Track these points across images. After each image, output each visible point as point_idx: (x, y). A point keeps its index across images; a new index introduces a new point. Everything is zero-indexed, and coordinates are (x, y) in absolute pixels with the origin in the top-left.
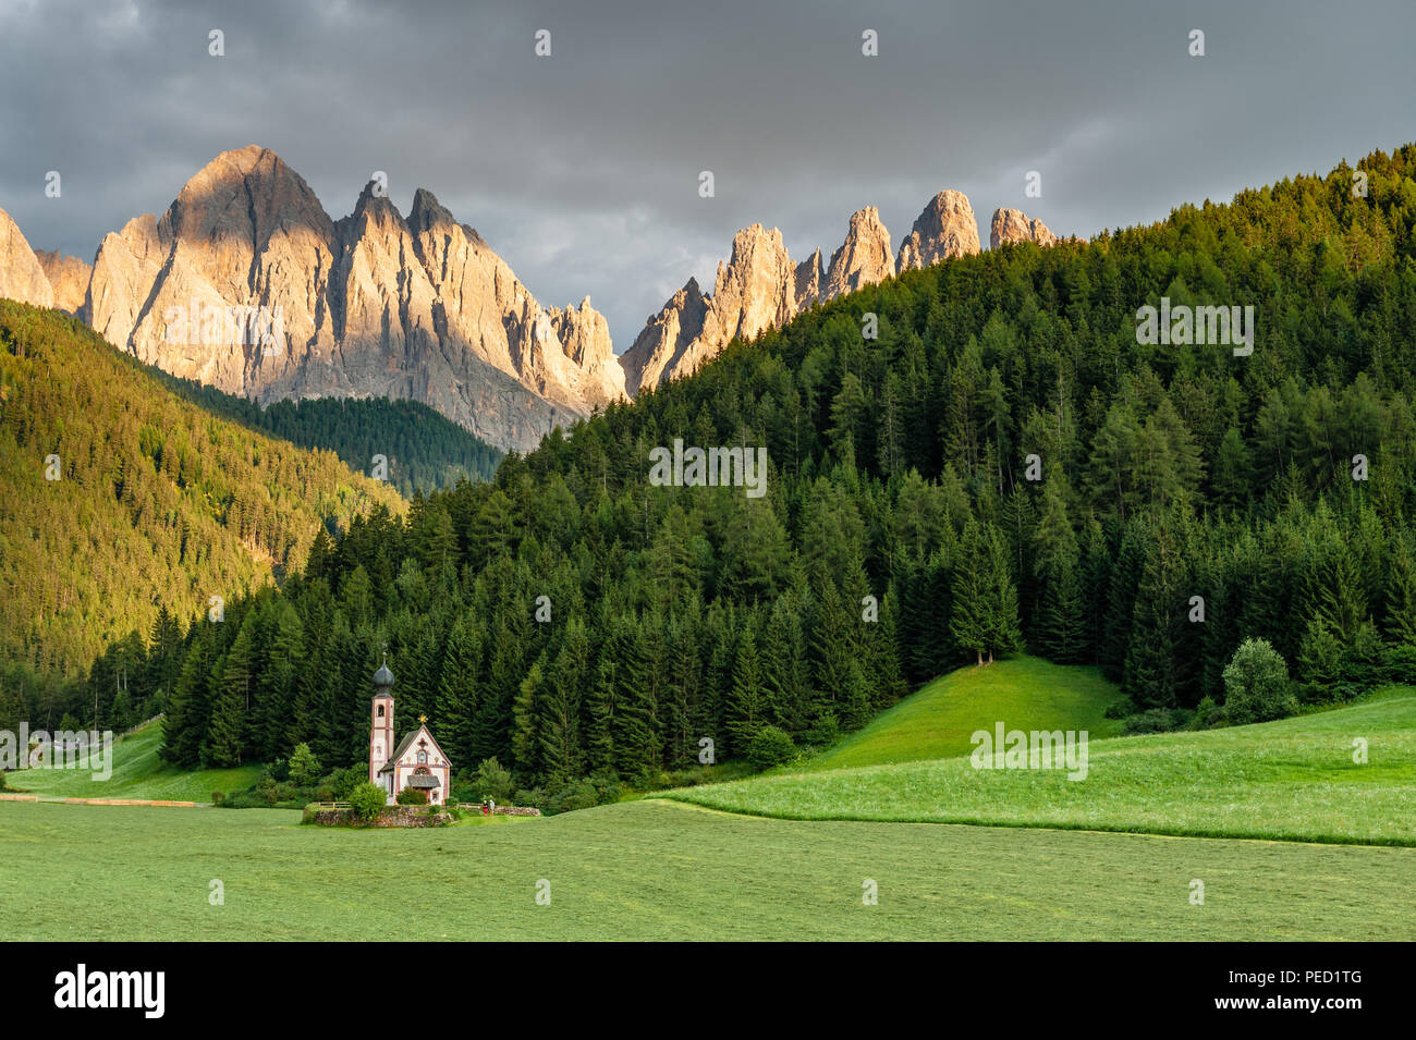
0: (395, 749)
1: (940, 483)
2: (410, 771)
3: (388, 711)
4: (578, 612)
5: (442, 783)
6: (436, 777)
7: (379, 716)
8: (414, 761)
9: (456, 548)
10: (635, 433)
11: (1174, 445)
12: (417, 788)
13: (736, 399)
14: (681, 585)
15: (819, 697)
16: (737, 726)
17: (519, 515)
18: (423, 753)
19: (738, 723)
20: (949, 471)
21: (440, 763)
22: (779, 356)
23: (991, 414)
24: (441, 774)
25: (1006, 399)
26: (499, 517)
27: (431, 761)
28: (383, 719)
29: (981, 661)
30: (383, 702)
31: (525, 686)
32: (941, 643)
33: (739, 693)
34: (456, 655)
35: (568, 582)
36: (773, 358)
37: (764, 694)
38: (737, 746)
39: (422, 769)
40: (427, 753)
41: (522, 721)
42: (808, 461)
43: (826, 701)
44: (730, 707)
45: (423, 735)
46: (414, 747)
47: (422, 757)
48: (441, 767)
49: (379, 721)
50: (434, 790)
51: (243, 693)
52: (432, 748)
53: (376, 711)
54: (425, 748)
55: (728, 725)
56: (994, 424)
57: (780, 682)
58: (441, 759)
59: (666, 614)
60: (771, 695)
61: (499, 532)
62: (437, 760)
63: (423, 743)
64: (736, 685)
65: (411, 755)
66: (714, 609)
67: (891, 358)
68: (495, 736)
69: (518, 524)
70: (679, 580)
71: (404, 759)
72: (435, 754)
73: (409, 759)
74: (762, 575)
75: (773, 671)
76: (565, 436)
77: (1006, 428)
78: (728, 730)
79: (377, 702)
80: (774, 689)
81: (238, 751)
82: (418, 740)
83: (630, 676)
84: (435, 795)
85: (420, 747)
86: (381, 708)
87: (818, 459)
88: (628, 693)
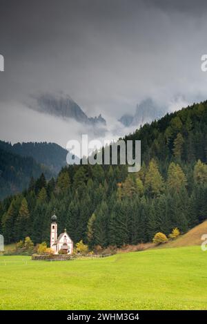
0: (57, 238)
1: (206, 164)
4: (105, 200)
5: (71, 248)
9: (70, 182)
14: (133, 193)
15: (173, 224)
16: (150, 232)
17: (87, 173)
22: (158, 129)
26: (82, 174)
27: (68, 242)
31: (91, 220)
33: (150, 223)
34: (71, 212)
35: (102, 192)
37: (157, 223)
38: (150, 238)
39: (65, 244)
41: (90, 230)
42: (167, 158)
43: (175, 225)
44: (148, 227)
45: (65, 234)
47: (65, 240)
48: (70, 243)
49: (53, 230)
51: (11, 223)
52: (68, 238)
53: (52, 227)
54: (66, 238)
57: (162, 220)
58: (70, 241)
59: (129, 200)
61: (82, 178)
63: (65, 236)
64: (149, 220)
66: (143, 199)
67: (190, 129)
68: (82, 234)
69: (87, 176)
70: (133, 191)
74: (156, 190)
75: (160, 217)
78: (147, 233)
79: (52, 225)
80: (160, 222)
83: (119, 218)
87: (170, 157)
88: (119, 223)
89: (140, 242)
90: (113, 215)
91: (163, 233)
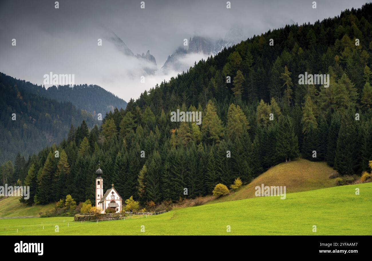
0: (104, 195)
1: (270, 104)
2: (109, 202)
3: (101, 183)
4: (157, 149)
5: (119, 206)
6: (117, 204)
8: (110, 199)
9: (116, 130)
10: (171, 92)
11: (347, 89)
12: (112, 207)
13: (202, 80)
14: (189, 140)
15: (234, 174)
16: (209, 184)
17: (136, 119)
19: (210, 183)
20: (273, 100)
21: (118, 199)
22: (215, 66)
23: (285, 81)
24: (119, 203)
25: (290, 76)
26: (130, 120)
27: (116, 198)
28: (99, 186)
29: (286, 161)
30: (99, 180)
31: (141, 173)
32: (273, 155)
33: (209, 173)
34: (118, 164)
35: (153, 140)
36: (214, 66)
37: (217, 173)
38: (209, 190)
39: (113, 201)
40: (114, 196)
41: (141, 184)
42: (226, 99)
43: (237, 175)
44: (207, 178)
45: (113, 190)
46: (110, 194)
47: (113, 197)
48: (119, 200)
50: (117, 208)
51: (49, 180)
52: (116, 194)
53: (97, 183)
54: (114, 194)
55: (206, 184)
56: (286, 85)
57: (222, 169)
58: (119, 198)
59: (185, 148)
60: (220, 174)
61: (130, 125)
62: (117, 198)
63: (113, 193)
64: (208, 171)
65: (109, 197)
66: (200, 147)
67: (251, 65)
68: (132, 189)
69: (136, 122)
70: (188, 138)
71: (107, 198)
72: (117, 196)
73: (108, 198)
74: (215, 136)
75: (220, 166)
76: (148, 94)
77: (290, 86)
78: (206, 185)
79: (97, 180)
80: (221, 172)
81: (47, 199)
82: (111, 192)
83: (174, 169)
84: (117, 210)
85: (112, 194)
86: (99, 182)
87: (229, 98)
88: (174, 174)
89: (198, 195)
90: (167, 166)
91: (224, 184)
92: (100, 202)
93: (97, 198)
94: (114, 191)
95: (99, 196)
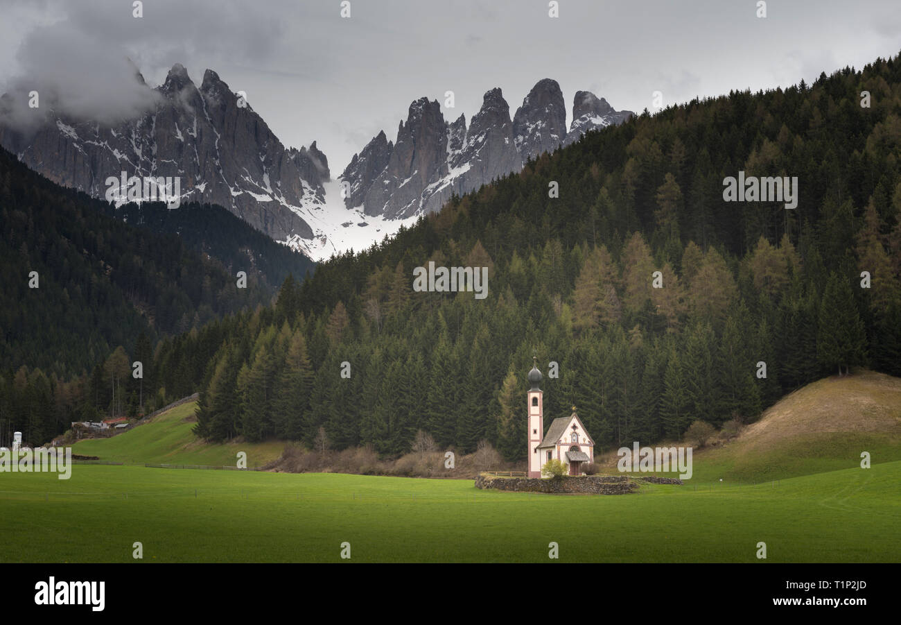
3: (539, 402)
5: (590, 458)
6: (585, 453)
7: (534, 405)
8: (569, 441)
12: (573, 462)
18: (575, 434)
21: (587, 442)
24: (587, 451)
27: (581, 441)
28: (536, 408)
29: (840, 373)
30: (536, 395)
39: (575, 448)
40: (577, 435)
45: (575, 421)
46: (569, 430)
47: (574, 438)
48: (587, 445)
49: (532, 410)
50: (584, 464)
52: (581, 430)
53: (530, 402)
54: (576, 431)
58: (587, 440)
62: (584, 440)
63: (574, 427)
65: (566, 437)
71: (562, 439)
72: (583, 437)
73: (565, 440)
79: (532, 395)
82: (571, 424)
84: (584, 468)
85: (573, 430)
86: (535, 400)
92: (539, 448)
93: (532, 436)
94: (578, 424)
95: (535, 432)
